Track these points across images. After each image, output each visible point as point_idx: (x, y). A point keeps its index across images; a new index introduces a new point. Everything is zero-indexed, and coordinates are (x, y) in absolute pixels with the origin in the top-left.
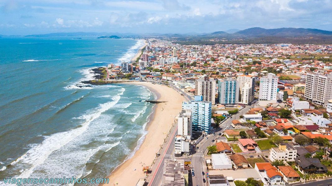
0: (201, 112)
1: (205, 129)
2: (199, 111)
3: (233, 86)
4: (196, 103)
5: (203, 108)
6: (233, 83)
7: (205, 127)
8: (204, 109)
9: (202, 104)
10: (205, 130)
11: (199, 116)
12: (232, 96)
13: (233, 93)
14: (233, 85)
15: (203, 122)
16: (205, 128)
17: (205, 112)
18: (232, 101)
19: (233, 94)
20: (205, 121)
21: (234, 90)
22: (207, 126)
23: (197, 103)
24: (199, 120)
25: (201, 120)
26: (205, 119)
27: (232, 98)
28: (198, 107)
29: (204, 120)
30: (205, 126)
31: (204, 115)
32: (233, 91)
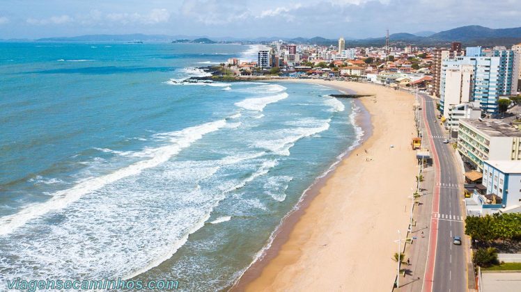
0: (481, 75)
1: (488, 108)
2: (477, 75)
3: (508, 61)
4: (472, 59)
5: (487, 67)
6: (508, 54)
7: (488, 104)
8: (488, 69)
9: (486, 59)
10: (488, 110)
11: (476, 84)
12: (506, 80)
13: (506, 74)
14: (508, 58)
15: (486, 95)
16: (489, 106)
17: (491, 75)
18: (505, 90)
19: (506, 77)
20: (490, 93)
21: (509, 69)
22: (493, 102)
23: (475, 59)
24: (476, 92)
25: (481, 93)
26: (490, 89)
27: (506, 83)
28: (475, 66)
29: (487, 91)
30: (489, 102)
31: (488, 80)
32: (507, 70)
